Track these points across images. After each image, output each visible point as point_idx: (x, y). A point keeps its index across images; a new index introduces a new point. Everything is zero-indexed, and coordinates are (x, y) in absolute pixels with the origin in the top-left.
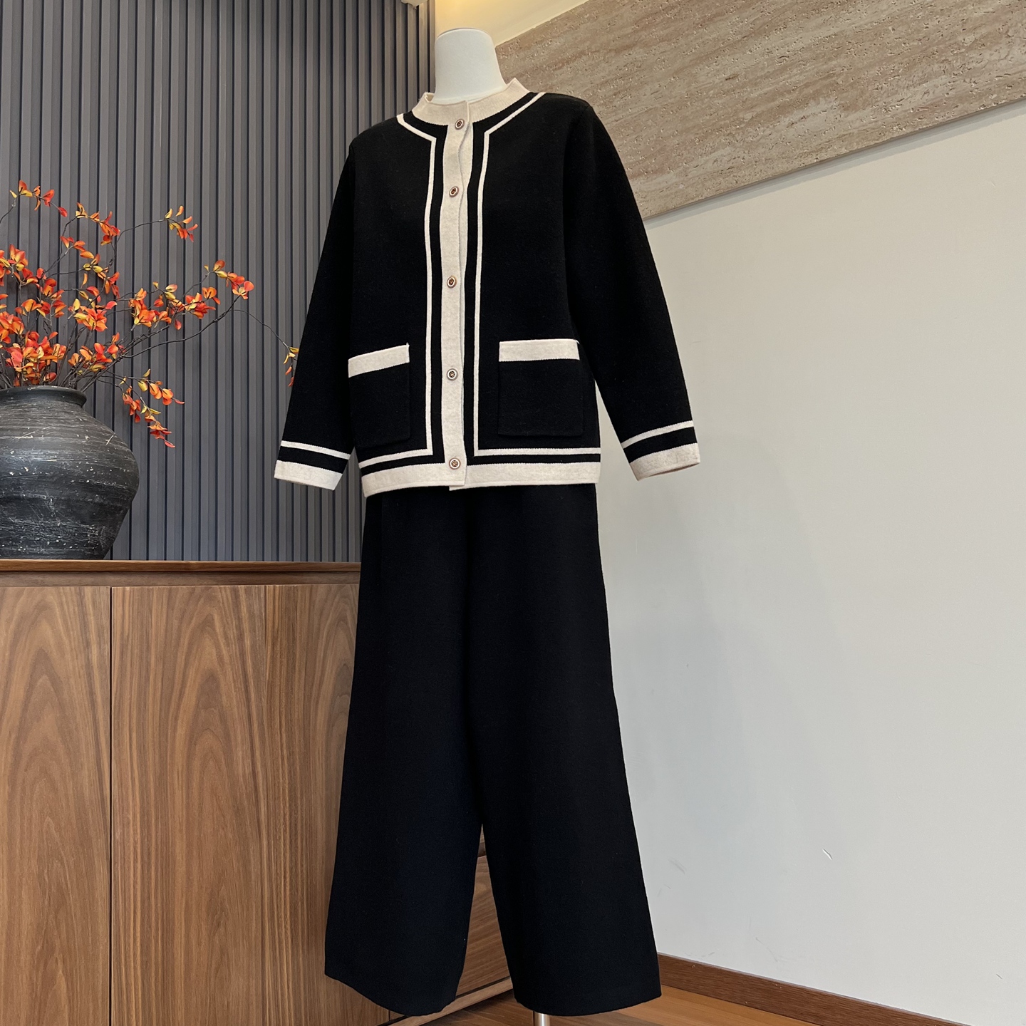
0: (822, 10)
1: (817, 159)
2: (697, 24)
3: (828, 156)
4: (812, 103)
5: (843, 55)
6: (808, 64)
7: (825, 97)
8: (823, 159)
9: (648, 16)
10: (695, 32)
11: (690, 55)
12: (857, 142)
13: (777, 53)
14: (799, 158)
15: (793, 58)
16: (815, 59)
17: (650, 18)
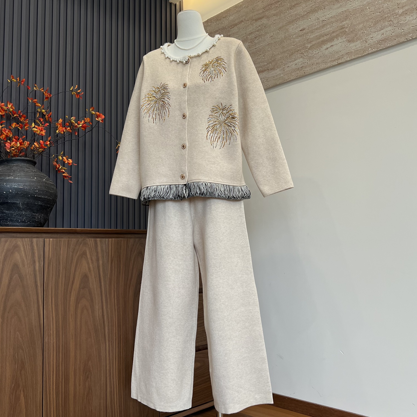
1: (337, 62)
2: (289, 8)
3: (342, 61)
4: (335, 39)
5: (348, 19)
6: (334, 24)
7: (341, 37)
8: (340, 62)
10: (288, 12)
11: (285, 21)
12: (354, 55)
13: (321, 19)
14: (330, 62)
15: (328, 21)
16: (337, 21)
17: (269, 6)
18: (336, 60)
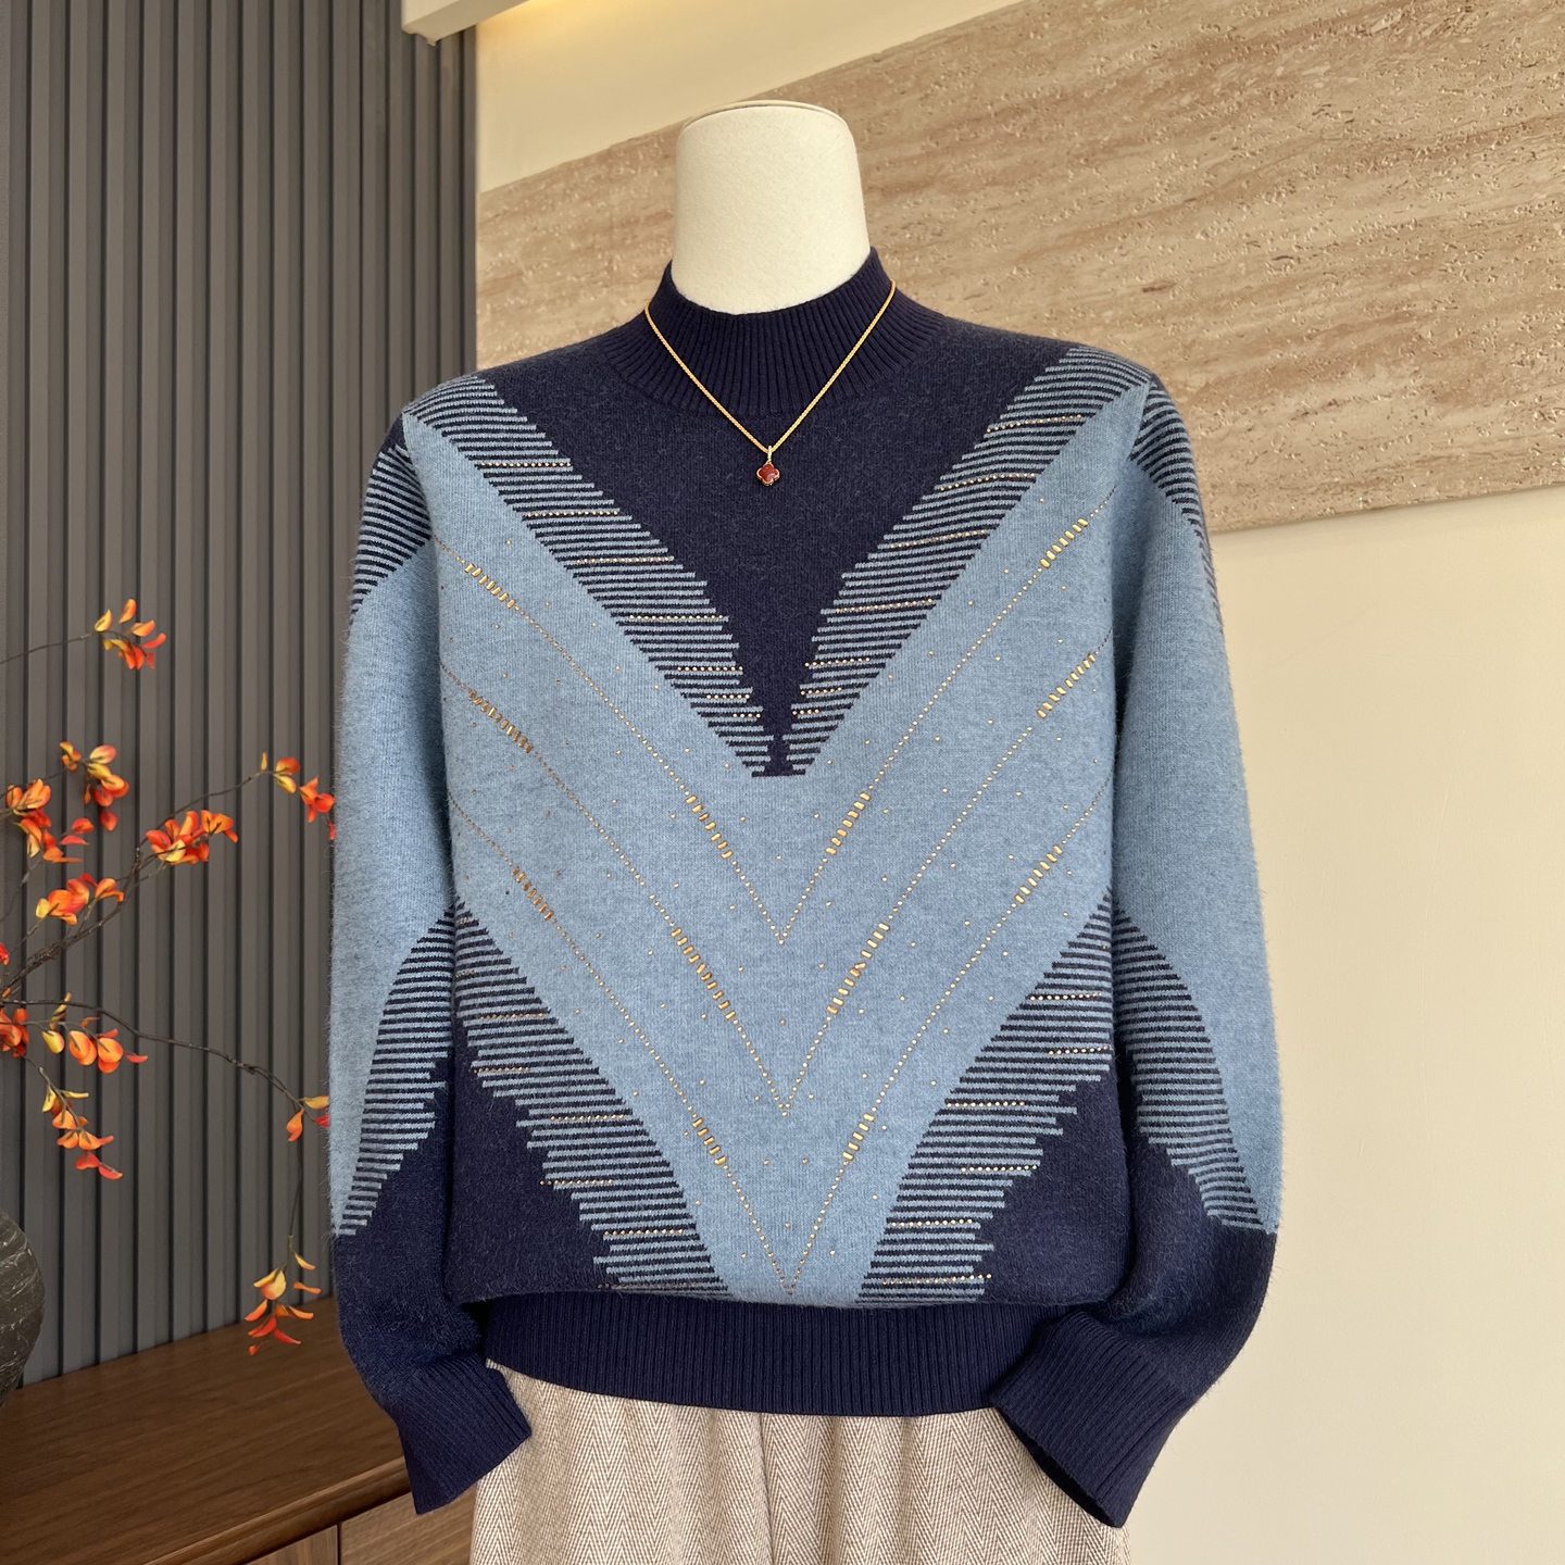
0: (1384, 163)
1: (1366, 502)
2: (1078, 157)
3: (1395, 500)
4: (1355, 372)
5: (1435, 273)
6: (1347, 283)
7: (1388, 365)
8: (1381, 504)
9: (959, 125)
10: (1071, 174)
11: (1056, 224)
12: (1468, 480)
13: (1268, 248)
14: (1320, 494)
15: (1312, 263)
16: (1367, 272)
17: (965, 129)
18: (1359, 484)
